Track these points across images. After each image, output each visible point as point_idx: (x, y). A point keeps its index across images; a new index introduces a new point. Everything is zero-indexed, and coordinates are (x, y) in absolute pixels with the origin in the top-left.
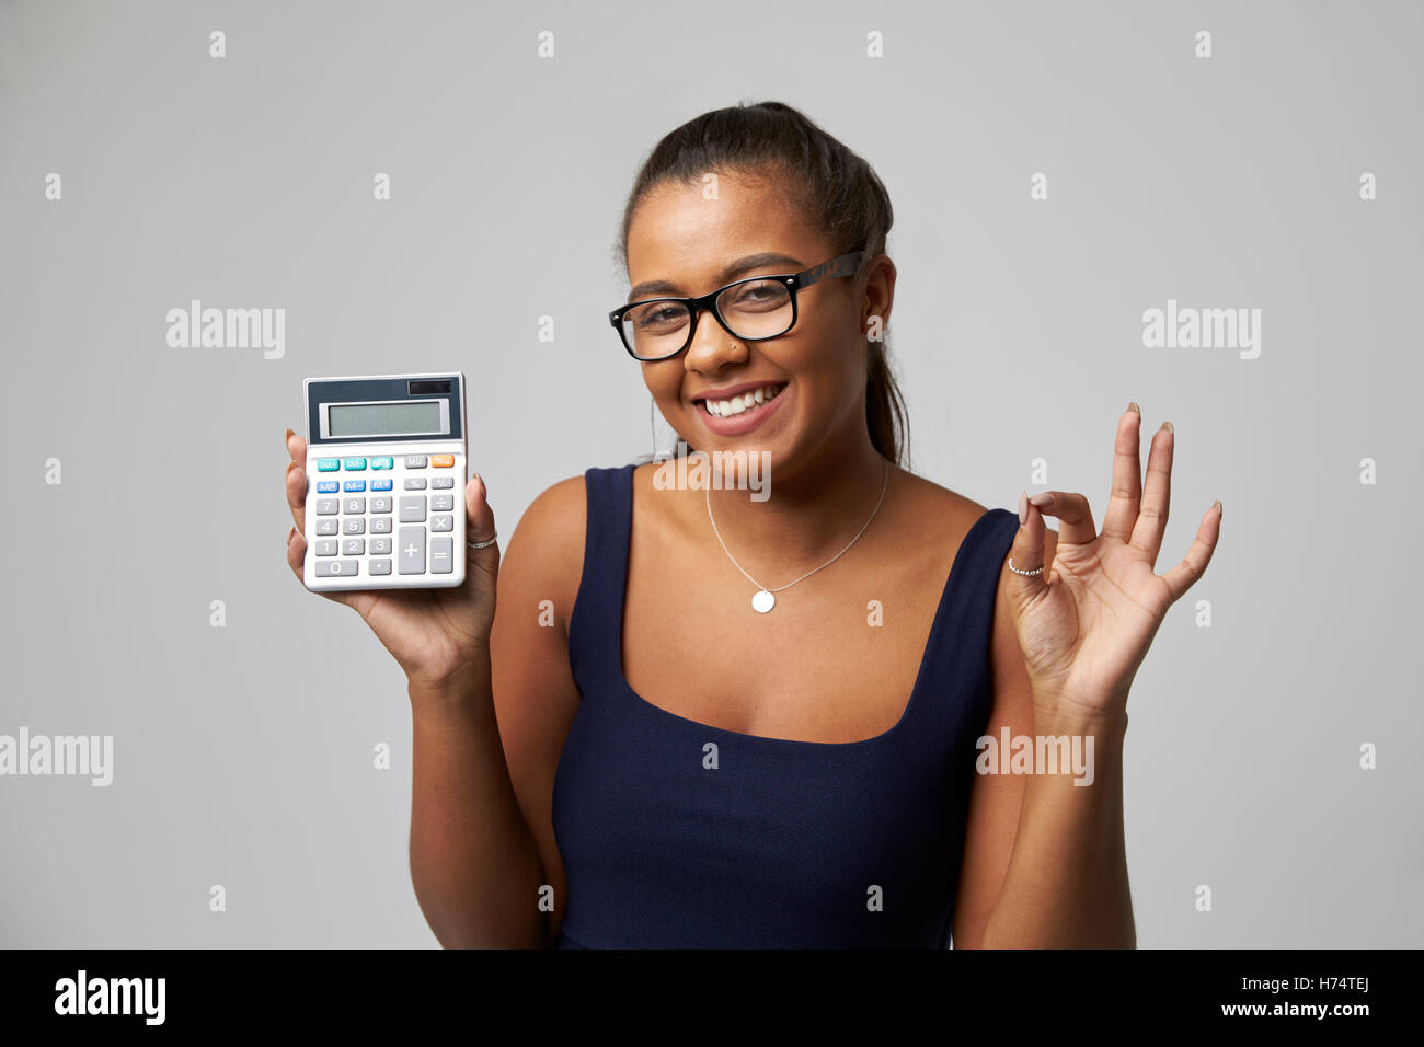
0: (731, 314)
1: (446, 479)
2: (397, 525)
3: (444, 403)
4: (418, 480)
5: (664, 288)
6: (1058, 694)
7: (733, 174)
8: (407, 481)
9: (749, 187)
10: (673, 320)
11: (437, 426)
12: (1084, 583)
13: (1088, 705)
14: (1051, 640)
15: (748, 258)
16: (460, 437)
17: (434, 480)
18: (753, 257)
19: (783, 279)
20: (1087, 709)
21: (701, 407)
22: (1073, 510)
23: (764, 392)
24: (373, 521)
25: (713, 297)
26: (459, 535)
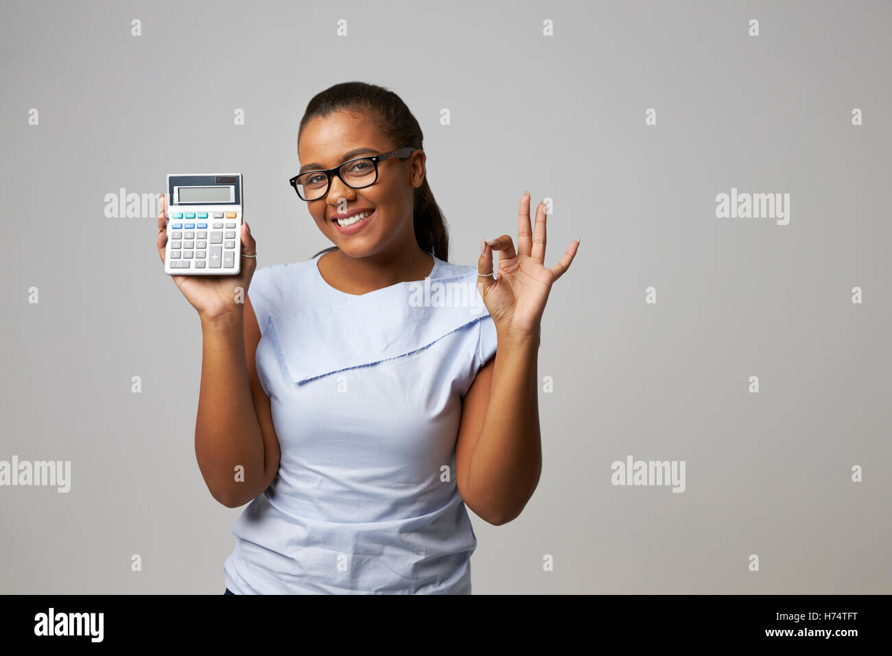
0: (347, 177)
1: (232, 224)
2: (208, 245)
3: (232, 188)
4: (220, 224)
5: (316, 167)
6: (509, 327)
7: (346, 112)
8: (214, 224)
9: (354, 118)
10: (320, 182)
11: (229, 198)
12: (513, 277)
13: (523, 330)
14: (502, 303)
15: (353, 151)
16: (239, 204)
17: (227, 224)
18: (356, 150)
19: (370, 159)
20: (523, 332)
21: (336, 223)
22: (505, 245)
23: (364, 213)
24: (198, 243)
25: (339, 168)
26: (237, 250)
